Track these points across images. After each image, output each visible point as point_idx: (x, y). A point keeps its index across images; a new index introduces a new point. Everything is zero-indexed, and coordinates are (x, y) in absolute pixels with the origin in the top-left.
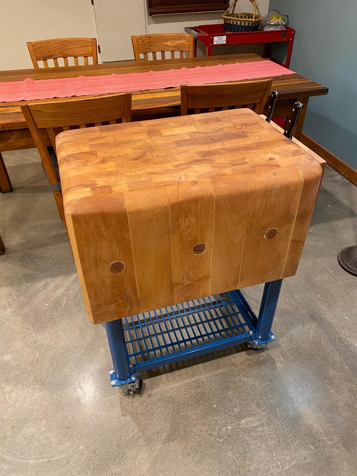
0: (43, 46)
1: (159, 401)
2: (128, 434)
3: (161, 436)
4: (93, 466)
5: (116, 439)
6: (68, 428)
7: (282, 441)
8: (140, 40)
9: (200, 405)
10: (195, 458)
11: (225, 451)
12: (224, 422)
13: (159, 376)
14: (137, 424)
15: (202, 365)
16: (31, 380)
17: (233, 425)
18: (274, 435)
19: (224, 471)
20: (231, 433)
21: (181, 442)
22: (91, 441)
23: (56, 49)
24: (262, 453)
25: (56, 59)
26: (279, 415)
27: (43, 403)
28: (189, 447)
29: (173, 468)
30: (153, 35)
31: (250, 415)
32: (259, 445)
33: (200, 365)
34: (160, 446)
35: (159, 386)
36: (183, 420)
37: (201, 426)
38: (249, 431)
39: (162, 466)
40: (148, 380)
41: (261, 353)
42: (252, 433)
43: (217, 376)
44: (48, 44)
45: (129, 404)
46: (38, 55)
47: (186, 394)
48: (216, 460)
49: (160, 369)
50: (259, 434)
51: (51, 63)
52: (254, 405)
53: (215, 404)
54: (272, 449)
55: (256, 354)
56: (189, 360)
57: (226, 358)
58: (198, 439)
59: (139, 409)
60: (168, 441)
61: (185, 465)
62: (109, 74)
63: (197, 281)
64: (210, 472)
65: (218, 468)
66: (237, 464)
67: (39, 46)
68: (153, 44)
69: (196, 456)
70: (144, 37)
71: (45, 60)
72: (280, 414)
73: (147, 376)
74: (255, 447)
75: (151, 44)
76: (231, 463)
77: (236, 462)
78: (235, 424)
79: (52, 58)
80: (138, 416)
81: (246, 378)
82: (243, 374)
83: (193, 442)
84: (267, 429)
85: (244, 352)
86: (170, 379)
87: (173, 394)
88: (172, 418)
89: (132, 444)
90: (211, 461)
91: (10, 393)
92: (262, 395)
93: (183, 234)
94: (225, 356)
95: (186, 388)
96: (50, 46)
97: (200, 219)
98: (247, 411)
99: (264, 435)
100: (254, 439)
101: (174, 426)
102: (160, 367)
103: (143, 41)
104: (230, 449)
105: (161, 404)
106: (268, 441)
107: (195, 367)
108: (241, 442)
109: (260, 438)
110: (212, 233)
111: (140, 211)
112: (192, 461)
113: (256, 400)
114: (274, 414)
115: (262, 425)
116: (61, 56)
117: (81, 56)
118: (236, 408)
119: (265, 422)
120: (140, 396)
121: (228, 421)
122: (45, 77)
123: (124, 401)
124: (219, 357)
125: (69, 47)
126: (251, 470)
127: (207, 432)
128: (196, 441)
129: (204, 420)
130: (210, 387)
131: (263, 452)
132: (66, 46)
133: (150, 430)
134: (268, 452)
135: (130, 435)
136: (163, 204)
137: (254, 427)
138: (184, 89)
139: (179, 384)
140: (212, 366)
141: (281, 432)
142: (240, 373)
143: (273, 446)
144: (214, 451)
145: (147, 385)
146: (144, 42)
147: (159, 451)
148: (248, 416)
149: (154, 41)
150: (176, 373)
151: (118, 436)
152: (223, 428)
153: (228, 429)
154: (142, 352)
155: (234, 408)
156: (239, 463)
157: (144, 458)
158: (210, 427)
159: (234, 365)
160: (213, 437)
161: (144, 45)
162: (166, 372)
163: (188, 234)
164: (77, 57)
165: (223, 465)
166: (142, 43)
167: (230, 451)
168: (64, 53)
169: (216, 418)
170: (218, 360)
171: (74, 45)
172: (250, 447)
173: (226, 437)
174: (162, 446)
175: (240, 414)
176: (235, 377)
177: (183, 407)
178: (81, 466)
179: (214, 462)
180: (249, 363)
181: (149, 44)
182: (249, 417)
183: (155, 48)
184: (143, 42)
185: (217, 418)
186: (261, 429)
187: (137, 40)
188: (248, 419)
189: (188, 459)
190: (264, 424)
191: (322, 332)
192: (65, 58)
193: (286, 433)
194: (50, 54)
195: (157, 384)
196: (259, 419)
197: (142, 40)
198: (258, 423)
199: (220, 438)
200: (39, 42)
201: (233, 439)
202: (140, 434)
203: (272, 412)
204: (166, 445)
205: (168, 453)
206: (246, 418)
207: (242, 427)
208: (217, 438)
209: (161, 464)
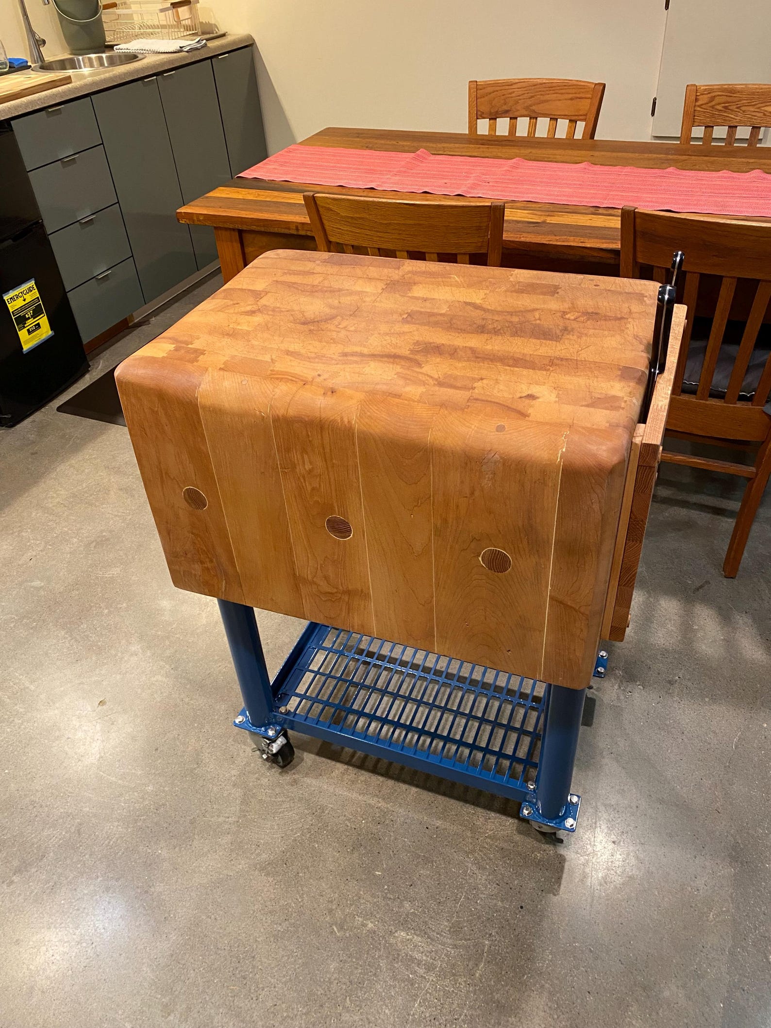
0: (497, 91)
1: (300, 800)
2: (218, 816)
3: (259, 855)
4: (142, 825)
5: (197, 811)
6: (157, 749)
7: (441, 1021)
8: (706, 96)
9: (356, 854)
10: (275, 926)
11: (329, 954)
12: (370, 910)
13: (334, 763)
14: (241, 810)
15: (416, 792)
16: (168, 653)
17: (380, 925)
18: (435, 1000)
19: (299, 983)
20: (364, 935)
21: (278, 885)
22: (166, 789)
23: (520, 99)
24: (387, 1011)
25: (516, 118)
26: (477, 975)
27: (156, 696)
28: (282, 902)
29: (235, 913)
30: (744, 86)
31: (424, 934)
32: (393, 994)
33: (414, 790)
34: (244, 867)
35: (321, 777)
36: (310, 855)
37: (328, 886)
38: (398, 958)
39: (222, 898)
40: (312, 756)
41: (548, 846)
42: (400, 964)
43: (427, 828)
44: (507, 87)
45: (256, 773)
46: (482, 108)
47: (349, 820)
48: (304, 957)
49: (344, 752)
50: (411, 976)
51: (503, 126)
52: (446, 923)
53: (383, 870)
54: (410, 1020)
55: (537, 840)
56: (402, 769)
57: (470, 809)
58: (305, 901)
59: (263, 790)
60: (262, 869)
61: (254, 923)
62: (579, 163)
63: (344, 592)
64: (279, 965)
65: (295, 970)
66: (330, 991)
67: (490, 89)
68: (735, 107)
69: (280, 924)
70: (719, 89)
71: (493, 119)
72: (480, 975)
73: (317, 751)
74: (384, 991)
75: (730, 108)
76: (322, 980)
77: (332, 986)
78: (385, 926)
79: (506, 115)
80: (252, 800)
81: (474, 868)
82: (476, 857)
83: (295, 900)
84: (432, 981)
85: (516, 821)
86: (345, 779)
87: (331, 806)
88: (296, 840)
89: (211, 833)
90: (295, 951)
91: (132, 655)
92: (479, 918)
93: (304, 484)
94: (473, 804)
95: (359, 810)
96: (511, 91)
97: (333, 467)
98: (426, 923)
99: (417, 985)
100: (394, 978)
101: (288, 854)
102: (347, 749)
103: (712, 99)
104: (341, 958)
105: (299, 807)
106: (415, 1000)
107: (404, 787)
108: (367, 964)
109: (406, 983)
110: (361, 505)
111: (220, 410)
112: (268, 926)
113: (458, 917)
114: (470, 967)
115: (430, 968)
116: (526, 113)
117: (565, 117)
118: (411, 903)
119: (441, 966)
120: (280, 773)
121: (378, 913)
122: (462, 152)
123: (252, 765)
124: (458, 798)
125: (547, 97)
126: (343, 1018)
127: (329, 901)
128: (300, 902)
129: (339, 881)
130: (398, 837)
131: (389, 1010)
132: (541, 95)
133: (251, 832)
134: (398, 1018)
135: (220, 820)
136: (260, 412)
137: (412, 959)
138: (630, 217)
139: (355, 795)
140: (433, 805)
141: (454, 1007)
142: (472, 852)
143: (416, 1016)
144: (312, 940)
145: (303, 764)
146: (712, 101)
147: (237, 872)
148: (418, 933)
149: (740, 101)
150: (364, 776)
151: (204, 808)
152: (359, 917)
153: (367, 925)
154: (340, 708)
155: (407, 901)
156: (334, 991)
157: (209, 865)
158: (341, 899)
159: (473, 829)
160: (331, 918)
161: (713, 107)
162: (348, 763)
163: (313, 489)
164: (557, 119)
165: (307, 972)
166: (707, 103)
167: (338, 960)
168: (534, 108)
169: (362, 893)
170: (452, 801)
171: (556, 93)
172: (374, 984)
173: (350, 935)
174: (246, 869)
175: (408, 917)
176: (455, 852)
177: (327, 836)
178: (130, 813)
179: (297, 956)
180: (505, 845)
181: (726, 107)
182: (418, 935)
183: (735, 118)
184: (710, 102)
185: (365, 894)
186: (421, 971)
187: (698, 94)
188: (415, 937)
189: (264, 919)
190: (436, 968)
191: (731, 897)
192: (534, 118)
193: (460, 1016)
194: (505, 108)
195: (319, 772)
196: (433, 954)
197: (709, 95)
198: (424, 958)
199: (341, 928)
200: (492, 82)
201: (360, 949)
202: (234, 828)
203: (469, 960)
204: (252, 872)
205: (245, 886)
206: (411, 934)
207: (392, 941)
208: (336, 924)
209: (223, 894)
